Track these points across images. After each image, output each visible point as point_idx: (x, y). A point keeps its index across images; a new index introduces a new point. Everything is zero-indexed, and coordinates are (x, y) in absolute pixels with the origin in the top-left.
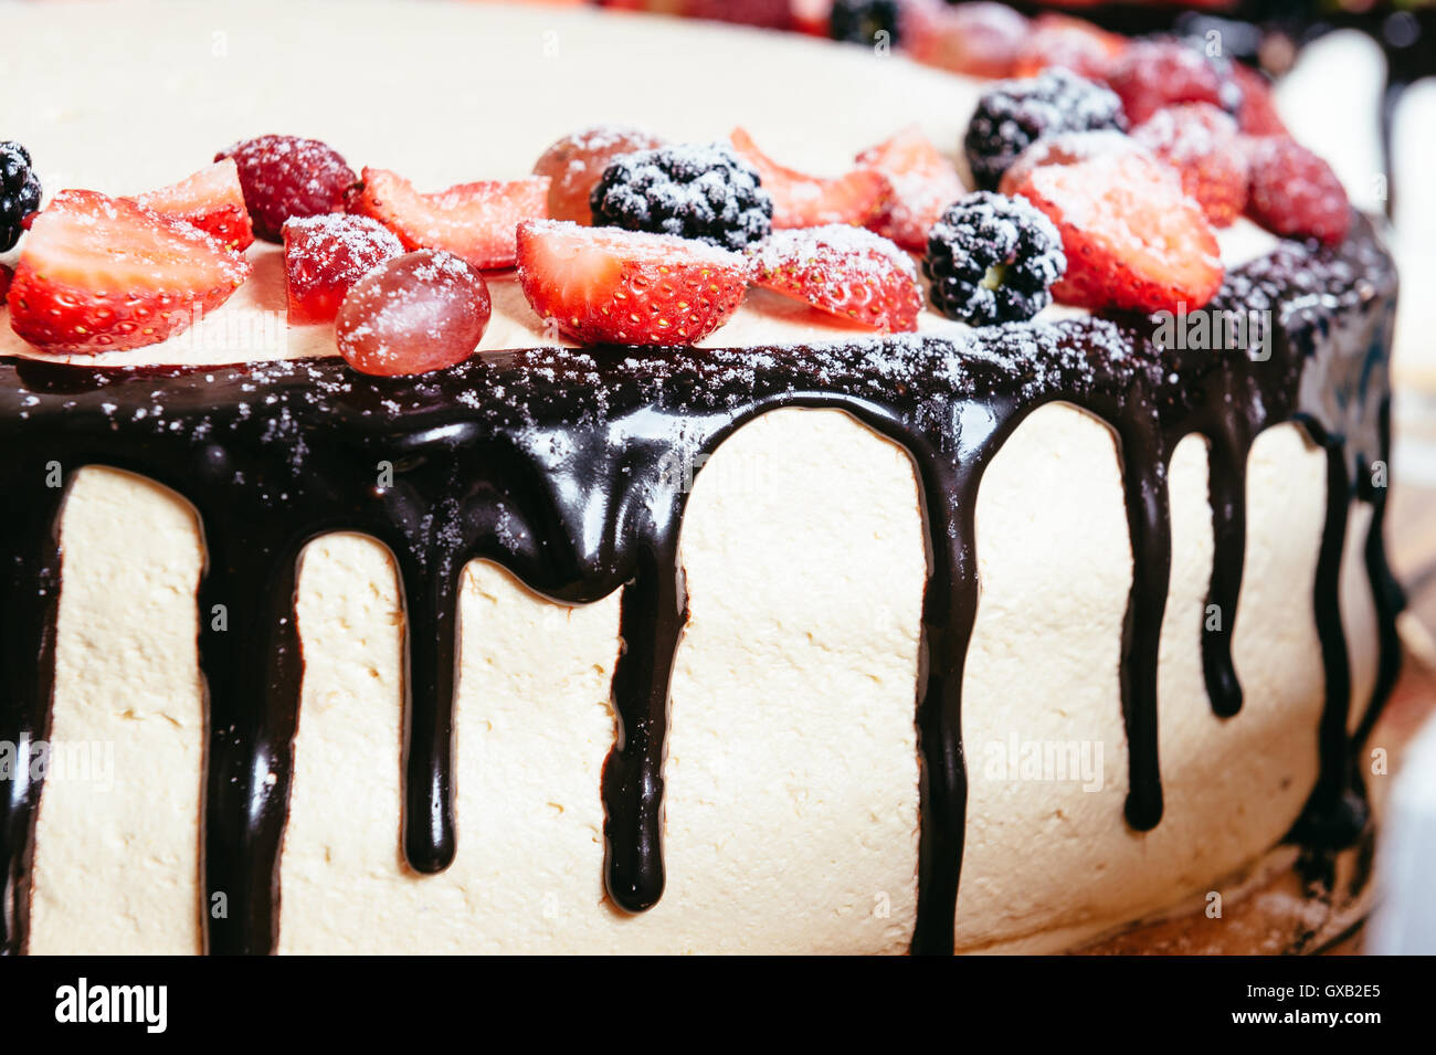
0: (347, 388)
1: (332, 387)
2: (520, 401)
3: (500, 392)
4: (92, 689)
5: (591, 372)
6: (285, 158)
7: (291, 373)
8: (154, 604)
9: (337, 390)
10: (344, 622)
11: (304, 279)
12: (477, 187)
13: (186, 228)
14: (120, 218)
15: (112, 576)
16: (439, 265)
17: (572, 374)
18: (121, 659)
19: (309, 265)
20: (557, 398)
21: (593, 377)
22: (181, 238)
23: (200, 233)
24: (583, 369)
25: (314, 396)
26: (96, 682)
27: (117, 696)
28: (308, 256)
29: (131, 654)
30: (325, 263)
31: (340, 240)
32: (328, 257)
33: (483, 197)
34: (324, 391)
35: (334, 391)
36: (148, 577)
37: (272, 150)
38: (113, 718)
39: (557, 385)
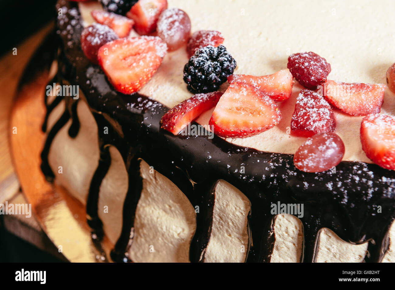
0: (295, 174)
1: (291, 173)
2: (345, 189)
3: (340, 184)
4: (221, 227)
5: (370, 180)
6: (305, 67)
7: (281, 165)
8: (237, 215)
9: (292, 174)
10: (287, 232)
11: (295, 127)
12: (362, 86)
13: (267, 98)
14: (248, 95)
15: (227, 205)
16: (327, 145)
17: (364, 180)
18: (228, 223)
19: (297, 122)
20: (357, 190)
21: (370, 183)
22: (264, 104)
23: (271, 101)
24: (368, 178)
25: (285, 176)
26: (222, 226)
27: (227, 231)
28: (297, 120)
29: (231, 224)
30: (301, 123)
31: (309, 114)
32: (303, 121)
33: (363, 92)
34: (288, 175)
35: (291, 175)
36: (236, 209)
37: (303, 64)
38: (226, 235)
39: (358, 185)
